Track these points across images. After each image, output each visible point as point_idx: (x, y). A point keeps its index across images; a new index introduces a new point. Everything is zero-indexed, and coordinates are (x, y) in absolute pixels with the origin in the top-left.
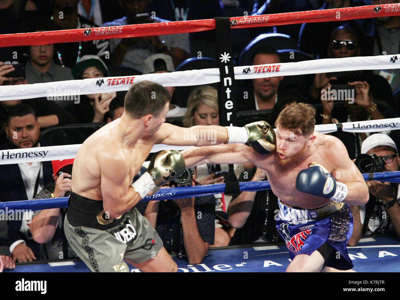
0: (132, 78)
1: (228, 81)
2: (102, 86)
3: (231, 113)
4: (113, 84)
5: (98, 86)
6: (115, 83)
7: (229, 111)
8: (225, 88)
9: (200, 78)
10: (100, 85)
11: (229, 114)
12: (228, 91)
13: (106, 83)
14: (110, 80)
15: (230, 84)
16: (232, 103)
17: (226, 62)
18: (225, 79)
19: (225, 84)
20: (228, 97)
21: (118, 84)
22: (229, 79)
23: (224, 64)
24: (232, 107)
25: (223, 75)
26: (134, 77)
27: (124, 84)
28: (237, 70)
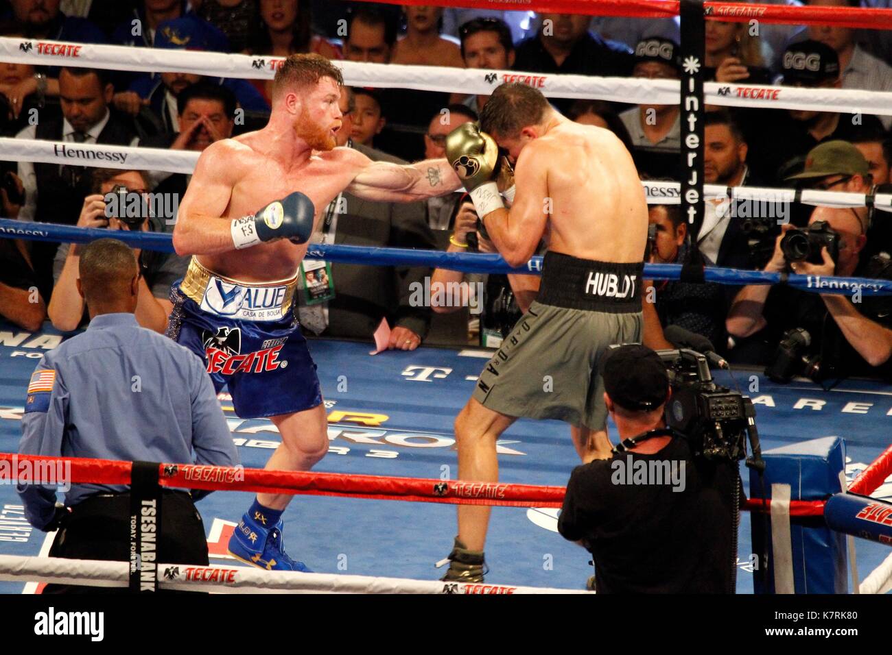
0: (542, 78)
1: (692, 103)
3: (694, 155)
5: (487, 84)
7: (692, 150)
8: (688, 114)
10: (491, 82)
11: (692, 156)
12: (692, 119)
13: (500, 80)
14: (506, 75)
15: (696, 108)
16: (696, 139)
17: (692, 73)
18: (688, 100)
19: (688, 108)
20: (692, 128)
22: (695, 100)
23: (688, 75)
24: (696, 146)
25: (685, 92)
28: (709, 87)
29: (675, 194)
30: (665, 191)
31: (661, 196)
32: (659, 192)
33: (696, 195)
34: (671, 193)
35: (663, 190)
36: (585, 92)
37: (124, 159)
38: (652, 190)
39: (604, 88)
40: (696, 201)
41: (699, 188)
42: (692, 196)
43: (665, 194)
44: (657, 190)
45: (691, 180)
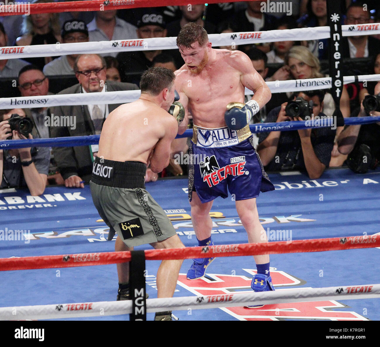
0: (259, 33)
1: (336, 36)
3: (338, 62)
4: (244, 38)
5: (232, 39)
6: (246, 37)
7: (337, 60)
8: (334, 42)
9: (314, 34)
10: (234, 39)
11: (337, 63)
12: (337, 45)
13: (238, 37)
14: (242, 34)
15: (339, 39)
16: (339, 54)
17: (335, 21)
18: (334, 35)
19: (335, 39)
21: (248, 38)
22: (338, 35)
23: (334, 23)
24: (339, 58)
25: (332, 32)
26: (261, 33)
27: (253, 38)
28: (344, 27)
29: (329, 83)
30: (324, 82)
31: (321, 85)
33: (340, 82)
34: (327, 83)
35: (323, 82)
36: (282, 38)
37: (46, 102)
38: (317, 83)
40: (340, 85)
41: (341, 79)
42: (338, 83)
43: (324, 84)
44: (320, 82)
45: (337, 75)
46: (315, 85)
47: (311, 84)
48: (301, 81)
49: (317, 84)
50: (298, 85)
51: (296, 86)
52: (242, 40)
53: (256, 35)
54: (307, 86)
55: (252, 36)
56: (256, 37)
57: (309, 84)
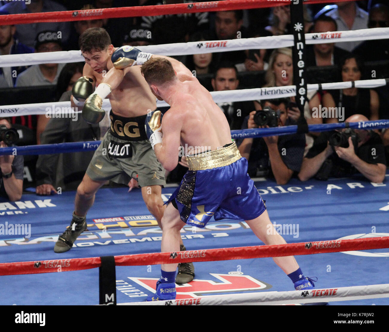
0: (225, 42)
1: (300, 45)
2: (201, 48)
4: (210, 47)
5: (198, 48)
6: (212, 46)
7: (301, 69)
8: (298, 51)
9: (279, 43)
10: (200, 47)
11: (301, 72)
12: (300, 53)
13: (204, 46)
14: (208, 43)
15: (302, 47)
16: (303, 63)
17: (299, 31)
18: (298, 44)
19: (298, 48)
20: (301, 58)
21: (214, 46)
22: (301, 44)
23: (297, 32)
24: (303, 66)
25: (296, 40)
28: (308, 36)
29: (293, 91)
30: (288, 90)
31: (286, 93)
32: (286, 92)
33: (304, 90)
34: (291, 91)
37: (16, 111)
39: (256, 43)
40: (304, 93)
41: (305, 87)
42: (302, 91)
43: (288, 92)
44: (284, 90)
45: (301, 83)
46: (280, 93)
47: (276, 92)
48: (265, 90)
49: (281, 92)
50: (262, 93)
51: (261, 94)
52: (208, 48)
53: (222, 44)
54: (272, 94)
55: (218, 45)
56: (221, 46)
57: (273, 92)
